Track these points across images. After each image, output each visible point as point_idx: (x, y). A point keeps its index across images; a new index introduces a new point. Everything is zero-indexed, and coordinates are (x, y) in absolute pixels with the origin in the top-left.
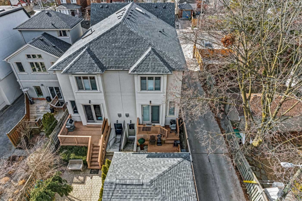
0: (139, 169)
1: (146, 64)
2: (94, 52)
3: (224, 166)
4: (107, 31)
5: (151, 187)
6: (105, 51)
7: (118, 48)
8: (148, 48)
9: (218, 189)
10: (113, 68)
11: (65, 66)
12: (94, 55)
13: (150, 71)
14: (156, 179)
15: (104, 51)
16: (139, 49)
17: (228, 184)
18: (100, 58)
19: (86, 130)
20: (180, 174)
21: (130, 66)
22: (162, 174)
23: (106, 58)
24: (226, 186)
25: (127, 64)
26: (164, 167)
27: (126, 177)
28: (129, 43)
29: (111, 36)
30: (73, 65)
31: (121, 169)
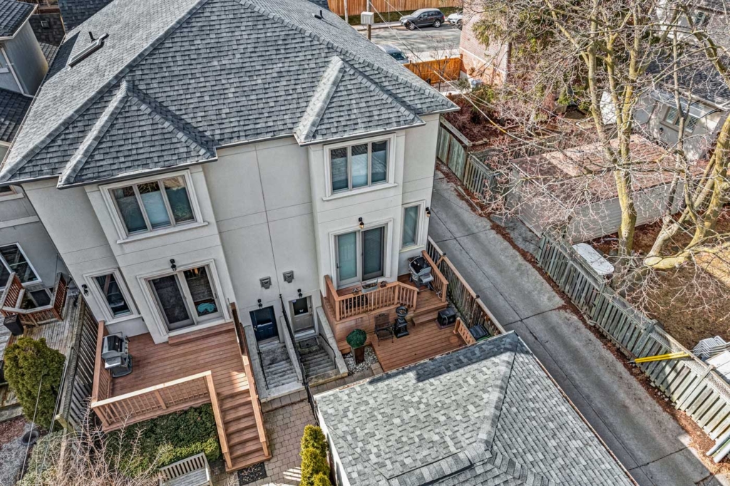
0: (427, 424)
1: (343, 106)
2: (157, 96)
3: (573, 340)
4: (178, 22)
5: (496, 462)
6: (194, 85)
7: (233, 71)
8: (326, 60)
9: (588, 399)
10: (239, 137)
11: (61, 159)
12: (158, 104)
13: (360, 126)
14: (493, 434)
15: (190, 86)
16: (301, 67)
17: (604, 379)
18: (183, 112)
19: (174, 357)
20: (531, 397)
21: (291, 121)
22: (498, 413)
23: (206, 109)
24: (600, 385)
25: (279, 118)
26: (484, 391)
27: (408, 461)
28: (264, 53)
29: (198, 37)
30: (94, 150)
31: (376, 443)
